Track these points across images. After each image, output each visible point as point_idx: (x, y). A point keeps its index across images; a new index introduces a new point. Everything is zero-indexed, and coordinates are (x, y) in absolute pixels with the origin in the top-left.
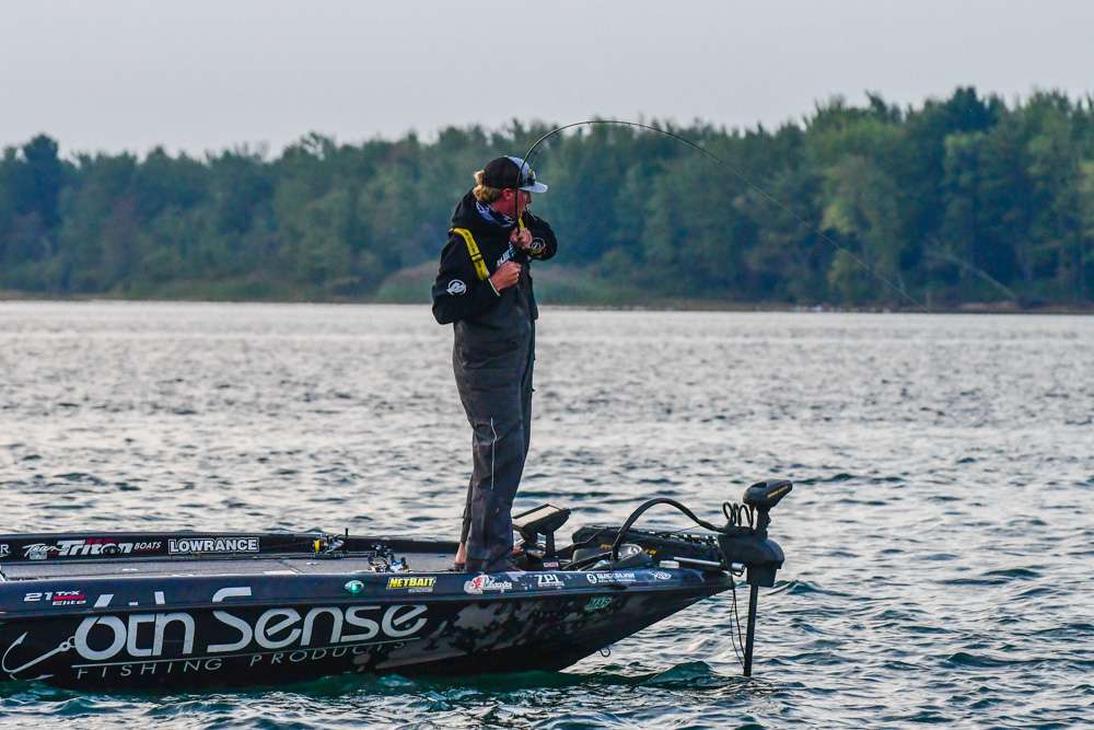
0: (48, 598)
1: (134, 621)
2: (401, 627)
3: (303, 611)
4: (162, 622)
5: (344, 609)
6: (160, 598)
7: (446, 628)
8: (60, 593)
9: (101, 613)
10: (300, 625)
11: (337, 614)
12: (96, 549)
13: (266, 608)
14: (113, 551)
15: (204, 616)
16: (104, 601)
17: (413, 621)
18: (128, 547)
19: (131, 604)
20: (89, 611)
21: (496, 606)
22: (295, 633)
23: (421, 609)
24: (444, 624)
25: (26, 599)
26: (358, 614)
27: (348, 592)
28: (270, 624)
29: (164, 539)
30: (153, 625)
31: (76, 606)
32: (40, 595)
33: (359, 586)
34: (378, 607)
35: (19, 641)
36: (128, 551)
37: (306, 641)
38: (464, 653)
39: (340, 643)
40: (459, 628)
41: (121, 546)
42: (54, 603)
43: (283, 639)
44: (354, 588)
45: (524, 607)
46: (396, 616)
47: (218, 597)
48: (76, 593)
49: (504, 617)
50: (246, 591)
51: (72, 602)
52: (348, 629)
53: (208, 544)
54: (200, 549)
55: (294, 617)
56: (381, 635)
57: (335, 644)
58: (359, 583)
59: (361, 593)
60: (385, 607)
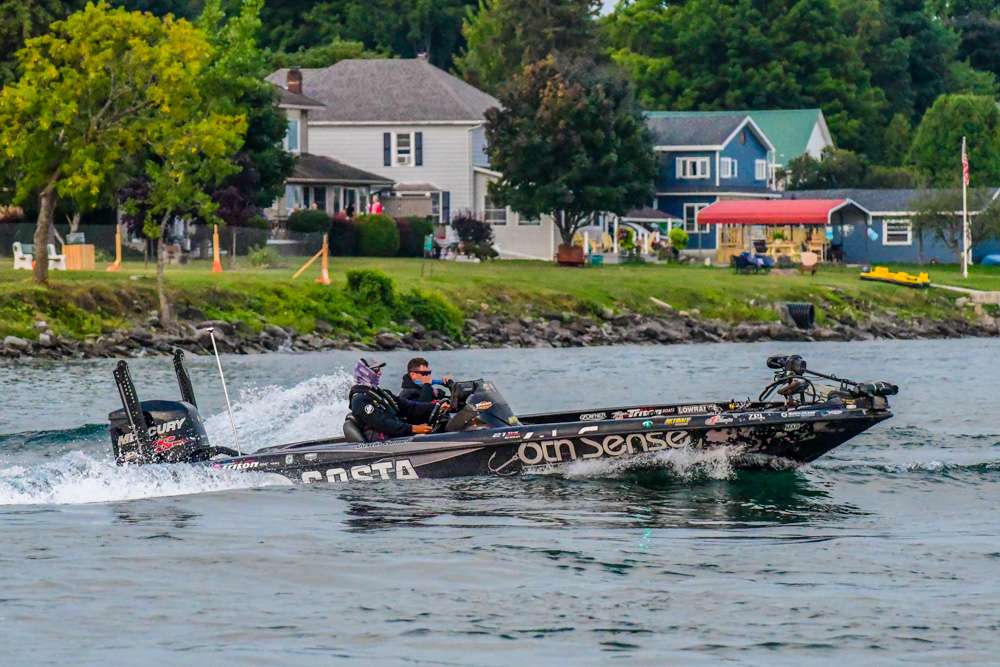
0: (504, 436)
1: (544, 444)
2: (678, 442)
3: (624, 436)
5: (644, 434)
6: (554, 433)
8: (509, 433)
9: (526, 441)
10: (624, 443)
11: (641, 437)
13: (606, 436)
16: (529, 436)
17: (683, 439)
19: (541, 436)
20: (521, 441)
21: (726, 430)
22: (623, 447)
23: (684, 434)
24: (701, 440)
25: (494, 436)
26: (652, 437)
27: (645, 427)
28: (610, 443)
29: (676, 407)
30: (553, 446)
31: (516, 439)
32: (500, 434)
34: (662, 433)
35: (493, 456)
37: (631, 450)
39: (649, 451)
40: (710, 441)
42: (506, 438)
43: (619, 450)
45: (743, 430)
46: (673, 436)
47: (582, 431)
48: (516, 433)
50: (595, 428)
51: (514, 437)
52: (650, 444)
55: (620, 440)
56: (669, 447)
57: (646, 452)
59: (652, 427)
60: (665, 433)
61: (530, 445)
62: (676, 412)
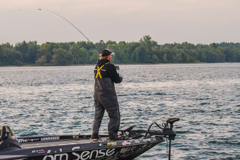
0: (37, 151)
1: (56, 156)
2: (109, 154)
4: (61, 155)
5: (99, 150)
6: (61, 150)
7: (118, 153)
8: (39, 150)
9: (49, 154)
10: (90, 154)
11: (97, 151)
12: (26, 141)
14: (29, 141)
15: (70, 154)
16: (49, 151)
17: (112, 152)
18: (32, 140)
19: (55, 152)
20: (46, 154)
21: (128, 148)
22: (89, 156)
23: (114, 149)
24: (118, 152)
25: (32, 152)
26: (101, 151)
28: (84, 154)
29: (40, 138)
30: (59, 156)
31: (43, 153)
32: (35, 151)
33: (102, 145)
34: (106, 149)
36: (32, 141)
37: (90, 158)
38: (118, 158)
39: (97, 158)
40: (120, 153)
41: (31, 140)
42: (38, 153)
43: (86, 158)
44: (101, 145)
45: (133, 148)
46: (109, 151)
47: (73, 149)
48: (43, 150)
49: (129, 150)
50: (79, 148)
51: (42, 152)
52: (99, 155)
53: (49, 138)
54: (47, 139)
55: (88, 153)
56: (105, 156)
57: (96, 158)
58: (102, 144)
59: (102, 147)
60: (107, 149)
61: (49, 156)
62: (40, 140)
